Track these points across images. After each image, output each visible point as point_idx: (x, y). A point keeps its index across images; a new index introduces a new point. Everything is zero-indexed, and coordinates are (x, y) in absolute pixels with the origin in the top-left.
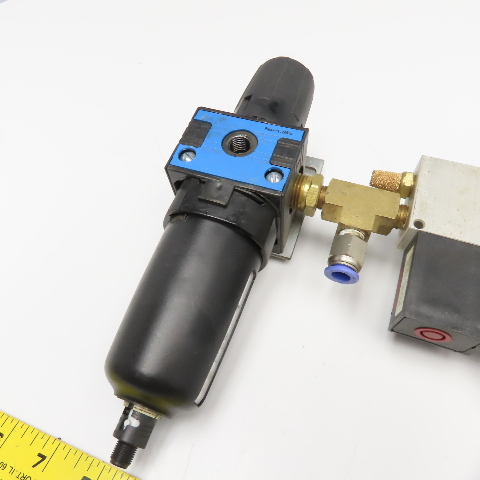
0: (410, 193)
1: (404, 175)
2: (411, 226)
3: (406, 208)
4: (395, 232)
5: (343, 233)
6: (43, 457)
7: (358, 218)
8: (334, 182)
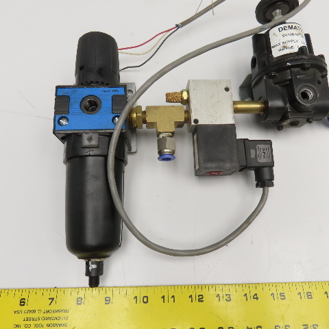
0: (187, 102)
1: (182, 92)
2: (193, 123)
3: (188, 112)
4: (186, 125)
5: (161, 136)
6: (53, 299)
7: (166, 126)
8: (147, 107)
